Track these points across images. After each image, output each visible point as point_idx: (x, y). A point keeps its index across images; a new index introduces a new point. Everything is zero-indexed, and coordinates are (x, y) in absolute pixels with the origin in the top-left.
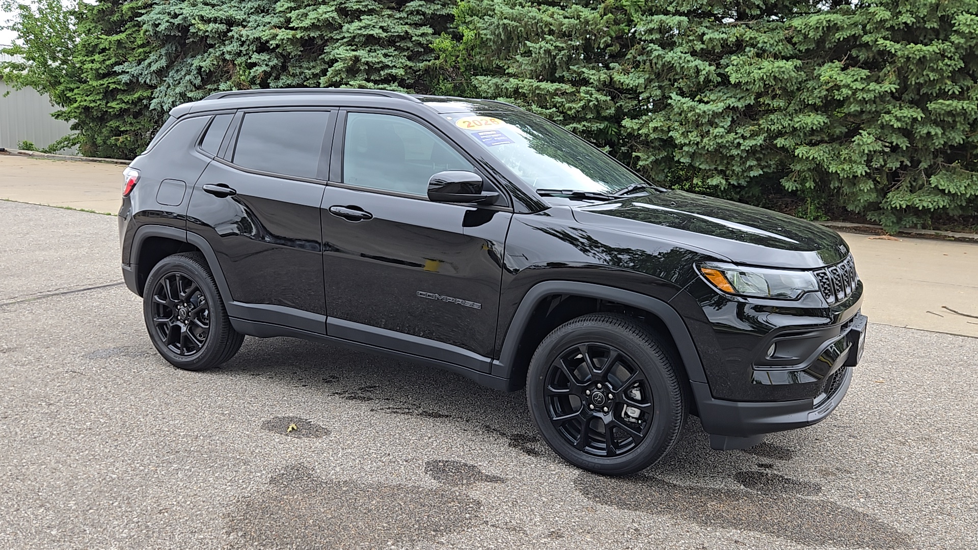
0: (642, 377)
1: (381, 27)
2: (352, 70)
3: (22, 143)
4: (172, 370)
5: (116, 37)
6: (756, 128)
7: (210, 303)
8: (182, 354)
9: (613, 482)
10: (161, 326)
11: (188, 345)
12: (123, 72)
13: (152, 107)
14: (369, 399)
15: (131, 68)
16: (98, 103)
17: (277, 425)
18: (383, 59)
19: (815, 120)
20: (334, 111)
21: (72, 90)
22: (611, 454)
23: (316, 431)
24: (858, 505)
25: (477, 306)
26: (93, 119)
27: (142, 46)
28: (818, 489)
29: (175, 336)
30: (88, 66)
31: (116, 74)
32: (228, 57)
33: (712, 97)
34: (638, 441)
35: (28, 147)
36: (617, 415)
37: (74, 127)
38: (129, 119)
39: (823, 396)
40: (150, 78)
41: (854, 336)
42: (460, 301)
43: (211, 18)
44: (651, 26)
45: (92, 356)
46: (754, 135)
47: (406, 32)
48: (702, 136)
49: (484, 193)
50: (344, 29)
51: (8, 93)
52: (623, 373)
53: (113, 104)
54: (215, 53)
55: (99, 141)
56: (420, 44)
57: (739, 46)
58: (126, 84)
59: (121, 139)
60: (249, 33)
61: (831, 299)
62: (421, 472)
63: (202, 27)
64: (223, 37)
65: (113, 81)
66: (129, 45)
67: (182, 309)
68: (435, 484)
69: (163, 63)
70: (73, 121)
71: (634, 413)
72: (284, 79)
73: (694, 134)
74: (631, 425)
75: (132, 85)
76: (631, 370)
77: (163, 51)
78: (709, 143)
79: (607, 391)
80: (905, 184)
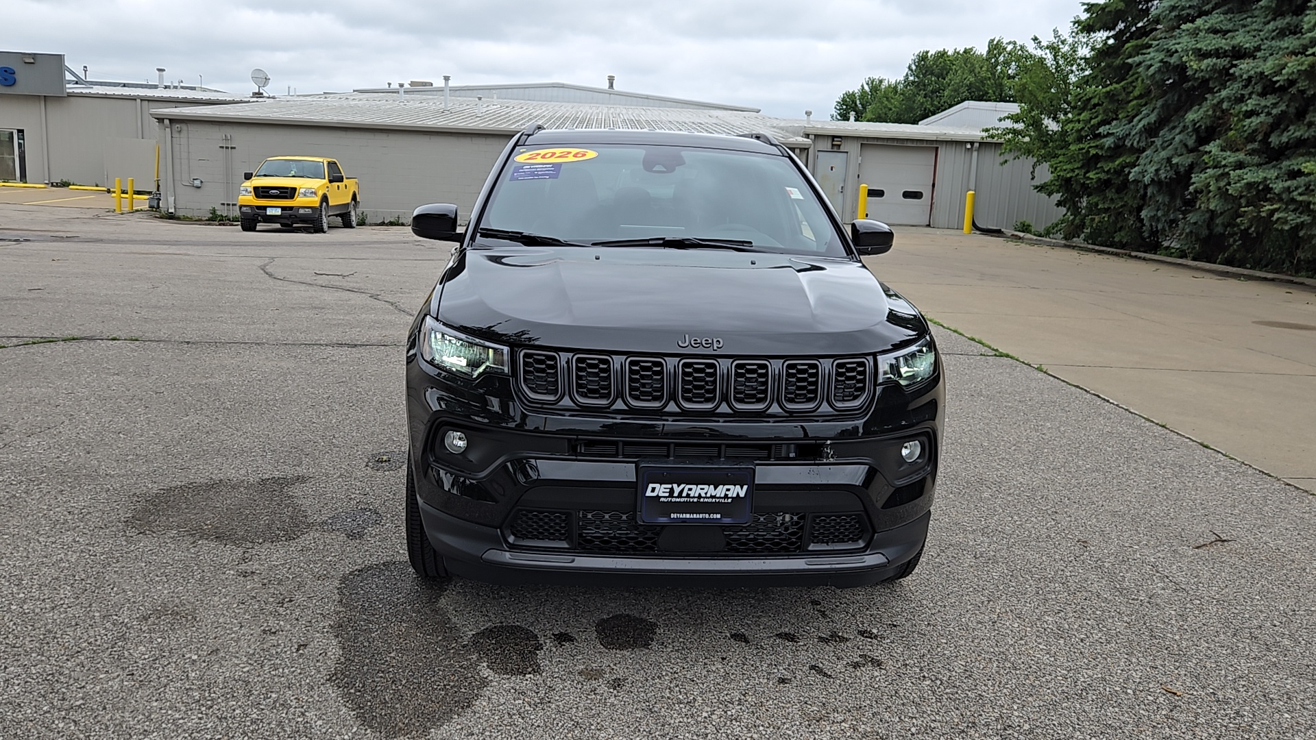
3: (1019, 224)
12: (1109, 135)
13: (1130, 178)
15: (1118, 128)
16: (1076, 173)
21: (1057, 157)
27: (1140, 97)
31: (1099, 136)
35: (1025, 228)
37: (1059, 204)
38: (1111, 194)
40: (1138, 139)
43: (1211, 51)
51: (1006, 161)
53: (1092, 174)
54: (1211, 100)
58: (1109, 148)
59: (1097, 218)
63: (1195, 64)
64: (1225, 76)
65: (1094, 145)
66: (1125, 96)
69: (1155, 117)
70: (1057, 196)
75: (1116, 150)
77: (1158, 103)
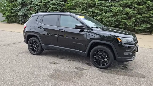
0: (108, 54)
1: (56, 2)
2: (52, 9)
4: (33, 55)
5: (13, 4)
6: (115, 18)
7: (39, 45)
8: (34, 53)
9: (103, 70)
10: (31, 48)
11: (35, 51)
13: (18, 15)
14: (64, 59)
15: (15, 9)
16: (10, 14)
17: (52, 63)
18: (57, 7)
19: (125, 16)
20: (58, 15)
21: (5, 12)
22: (103, 66)
23: (58, 64)
24: (139, 72)
25: (82, 44)
26: (9, 17)
27: (17, 5)
28: (133, 70)
29: (33, 50)
30: (8, 8)
31: (13, 10)
32: (31, 7)
33: (109, 13)
34: (107, 64)
36: (104, 60)
37: (6, 18)
38: (15, 17)
39: (133, 56)
40: (18, 10)
41: (137, 48)
42: (79, 44)
44: (99, 3)
45: (20, 53)
46: (114, 19)
47: (60, 3)
48: (107, 19)
49: (83, 27)
50: (50, 2)
52: (104, 54)
53: (12, 14)
54: (29, 6)
55: (10, 20)
56: (62, 5)
57: (112, 6)
58: (14, 11)
59: (14, 20)
60: (35, 3)
61: (135, 42)
62: (75, 69)
63: (27, 2)
64: (30, 4)
66: (15, 5)
67: (34, 46)
68: (77, 71)
69: (20, 7)
70: (6, 17)
71: (106, 59)
72: (41, 10)
73: (106, 19)
74: (106, 61)
75: (15, 11)
76: (106, 53)
77: (20, 6)
78: (108, 20)
79: (102, 56)
80: (137, 26)
